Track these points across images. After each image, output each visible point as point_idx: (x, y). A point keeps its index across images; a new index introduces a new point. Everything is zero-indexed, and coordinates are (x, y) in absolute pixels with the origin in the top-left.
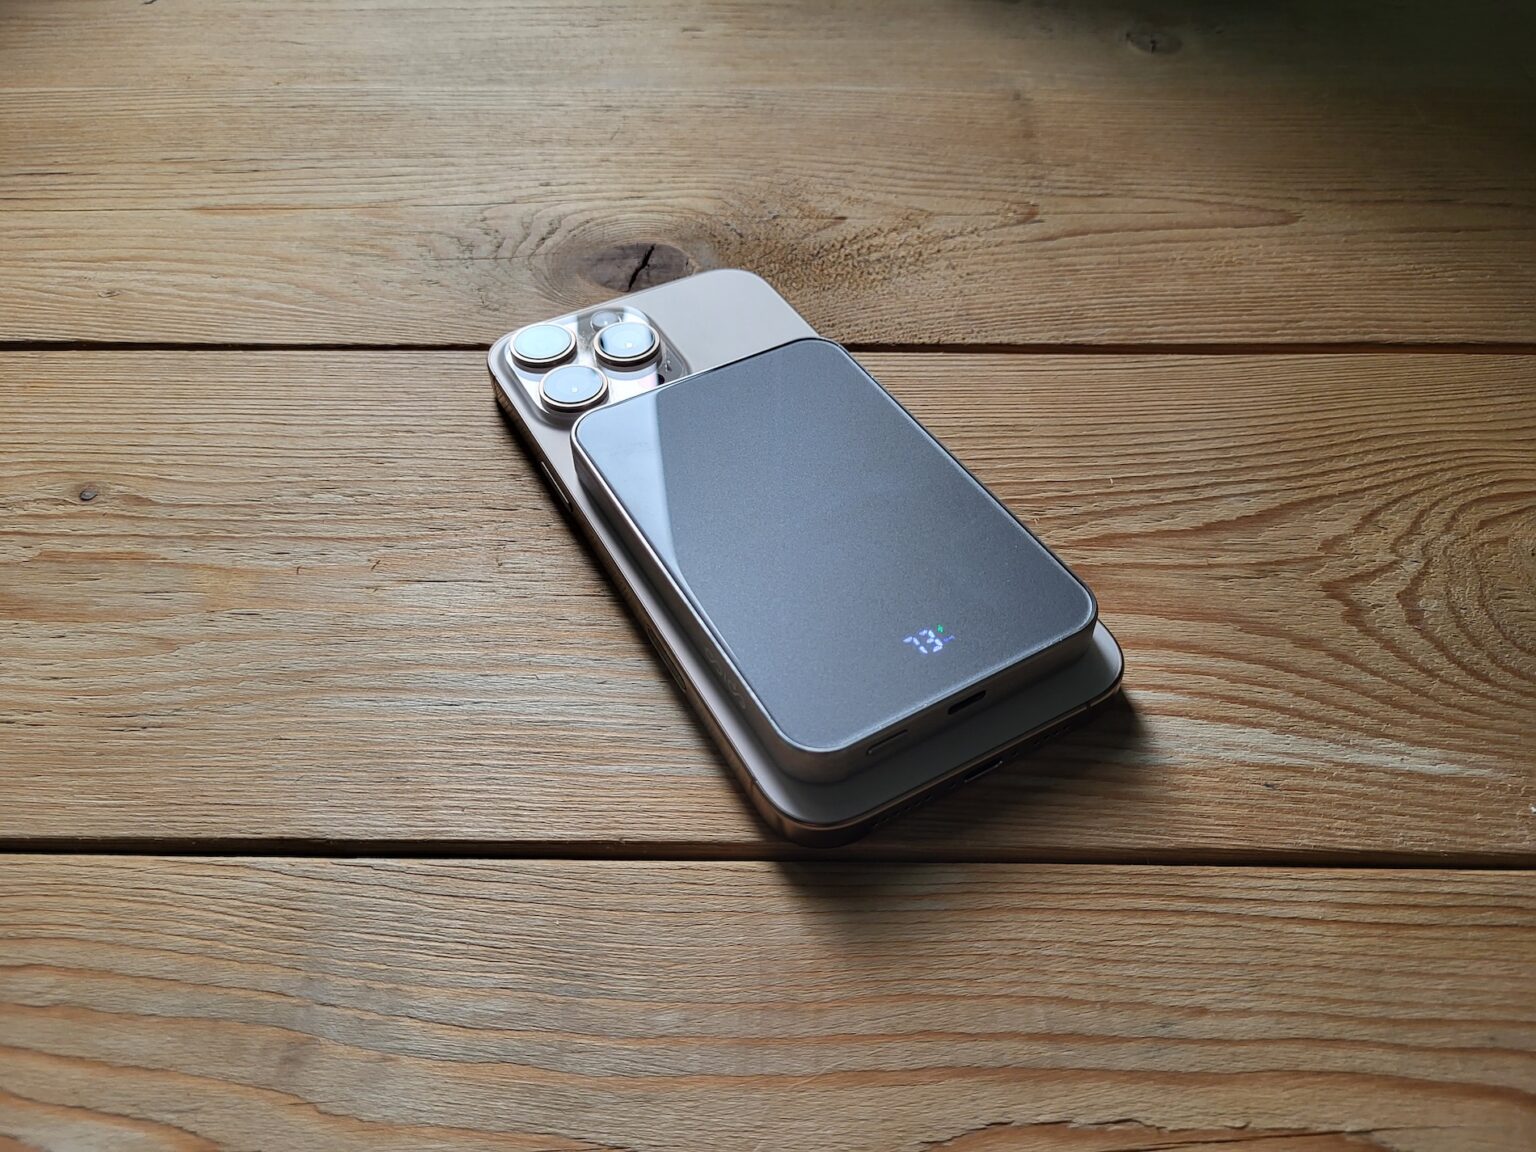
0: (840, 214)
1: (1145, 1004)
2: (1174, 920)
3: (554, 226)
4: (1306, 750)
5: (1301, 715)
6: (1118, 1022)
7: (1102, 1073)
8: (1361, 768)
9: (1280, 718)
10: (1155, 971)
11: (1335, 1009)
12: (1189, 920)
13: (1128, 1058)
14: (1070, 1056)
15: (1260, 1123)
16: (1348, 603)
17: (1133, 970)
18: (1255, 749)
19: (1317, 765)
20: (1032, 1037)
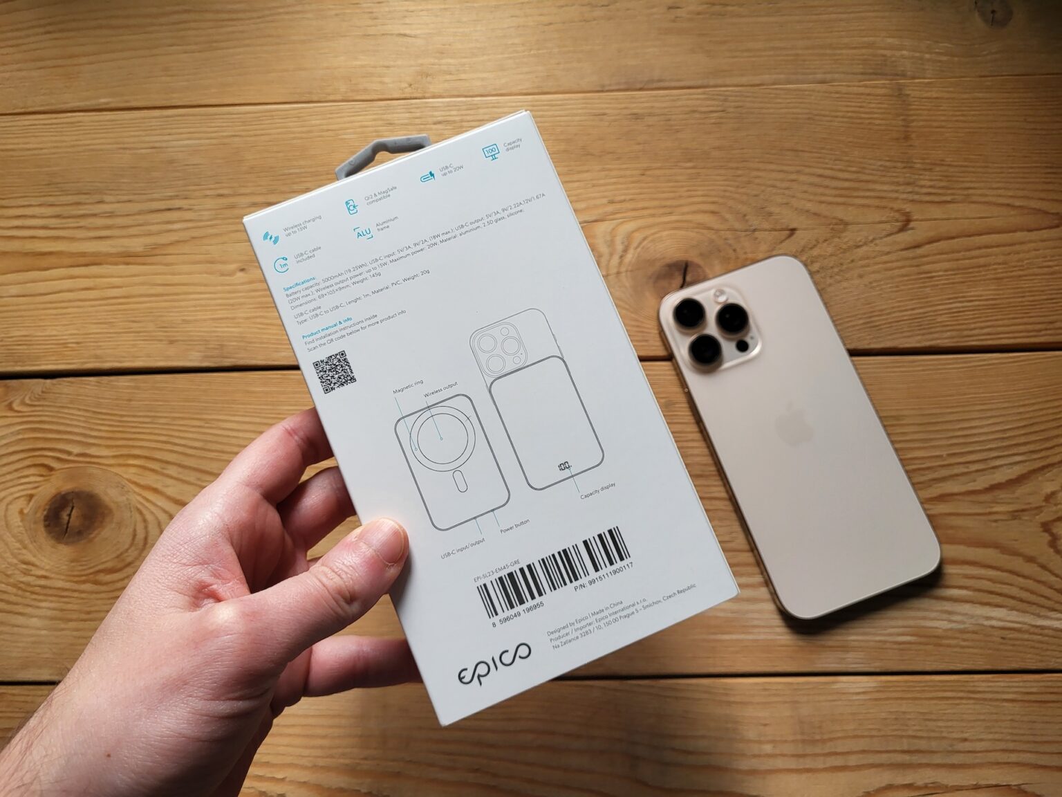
0: (791, 227)
1: (944, 738)
2: (958, 702)
3: (626, 243)
4: (1021, 619)
5: (1021, 600)
6: (934, 745)
7: (928, 765)
8: (1042, 627)
9: (1012, 602)
10: (950, 724)
11: (1015, 738)
12: (964, 701)
13: (937, 759)
14: (915, 759)
15: (983, 783)
16: (1052, 534)
17: (940, 724)
18: (1000, 620)
19: (1026, 627)
20: (904, 752)
